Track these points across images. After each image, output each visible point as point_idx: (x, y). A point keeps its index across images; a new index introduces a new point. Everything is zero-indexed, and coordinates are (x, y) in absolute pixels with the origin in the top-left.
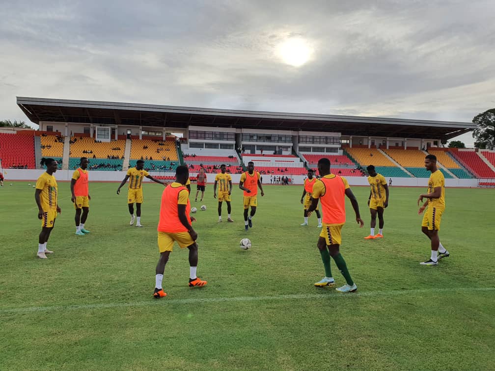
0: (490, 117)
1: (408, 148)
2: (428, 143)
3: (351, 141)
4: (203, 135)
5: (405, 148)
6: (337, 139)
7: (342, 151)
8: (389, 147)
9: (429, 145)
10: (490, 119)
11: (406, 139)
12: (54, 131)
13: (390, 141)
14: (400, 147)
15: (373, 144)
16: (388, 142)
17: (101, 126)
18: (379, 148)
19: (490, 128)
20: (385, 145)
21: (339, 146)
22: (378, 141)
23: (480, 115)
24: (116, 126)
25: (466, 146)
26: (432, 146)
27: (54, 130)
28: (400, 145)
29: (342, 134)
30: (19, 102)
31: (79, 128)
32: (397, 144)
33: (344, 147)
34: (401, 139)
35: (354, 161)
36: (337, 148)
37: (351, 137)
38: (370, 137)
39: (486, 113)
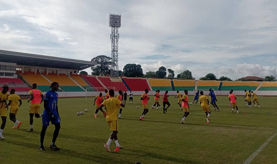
0: (99, 60)
1: (60, 74)
2: (71, 72)
3: (23, 69)
5: (58, 75)
6: (13, 67)
7: (17, 75)
8: (48, 73)
9: (71, 73)
10: (99, 61)
11: (58, 69)
13: (49, 70)
14: (55, 74)
15: (38, 71)
16: (48, 70)
18: (42, 74)
19: (99, 65)
20: (45, 72)
21: (14, 72)
22: (41, 70)
23: (94, 58)
25: (88, 74)
26: (73, 73)
28: (55, 72)
29: (17, 64)
32: (53, 72)
33: (18, 72)
34: (56, 69)
35: (25, 82)
36: (13, 74)
37: (23, 66)
38: (36, 67)
39: (97, 58)
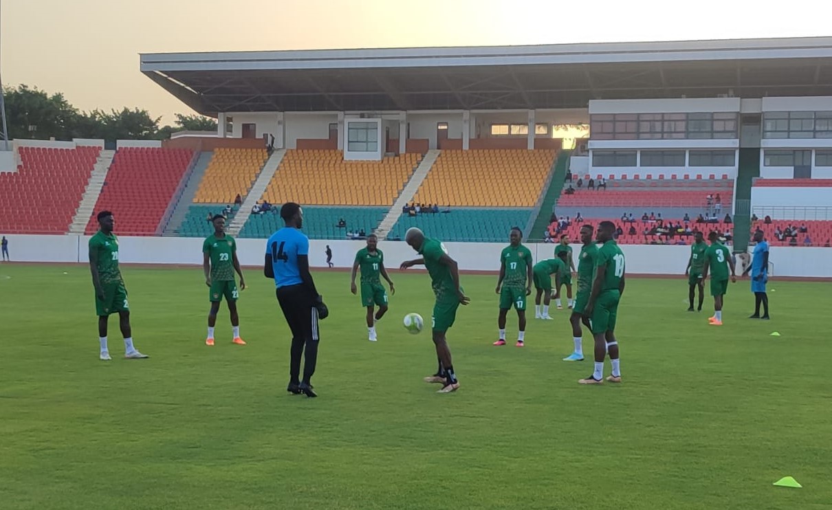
4: (632, 127)
12: (257, 137)
17: (362, 116)
24: (401, 116)
27: (259, 135)
30: (150, 68)
31: (312, 126)
